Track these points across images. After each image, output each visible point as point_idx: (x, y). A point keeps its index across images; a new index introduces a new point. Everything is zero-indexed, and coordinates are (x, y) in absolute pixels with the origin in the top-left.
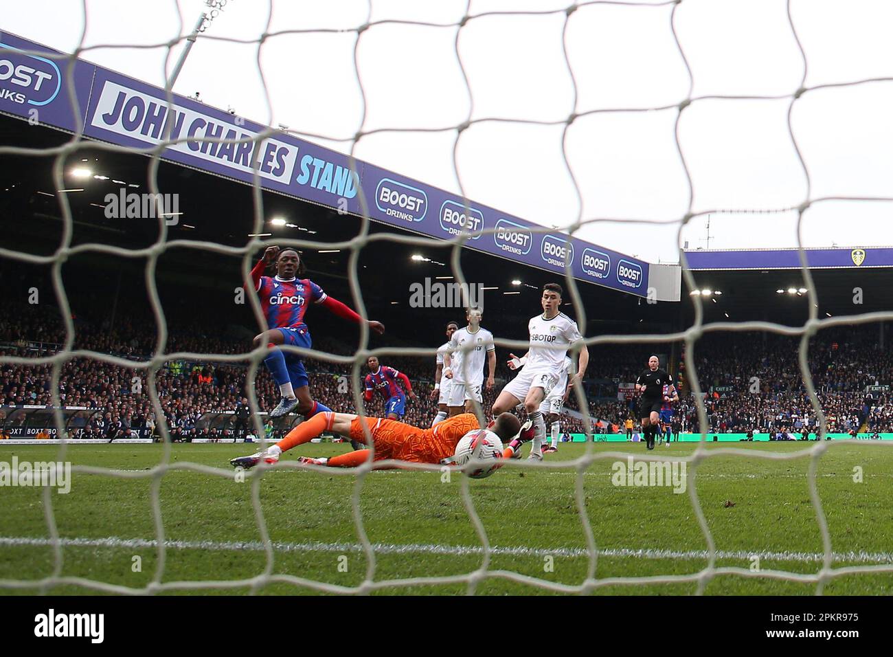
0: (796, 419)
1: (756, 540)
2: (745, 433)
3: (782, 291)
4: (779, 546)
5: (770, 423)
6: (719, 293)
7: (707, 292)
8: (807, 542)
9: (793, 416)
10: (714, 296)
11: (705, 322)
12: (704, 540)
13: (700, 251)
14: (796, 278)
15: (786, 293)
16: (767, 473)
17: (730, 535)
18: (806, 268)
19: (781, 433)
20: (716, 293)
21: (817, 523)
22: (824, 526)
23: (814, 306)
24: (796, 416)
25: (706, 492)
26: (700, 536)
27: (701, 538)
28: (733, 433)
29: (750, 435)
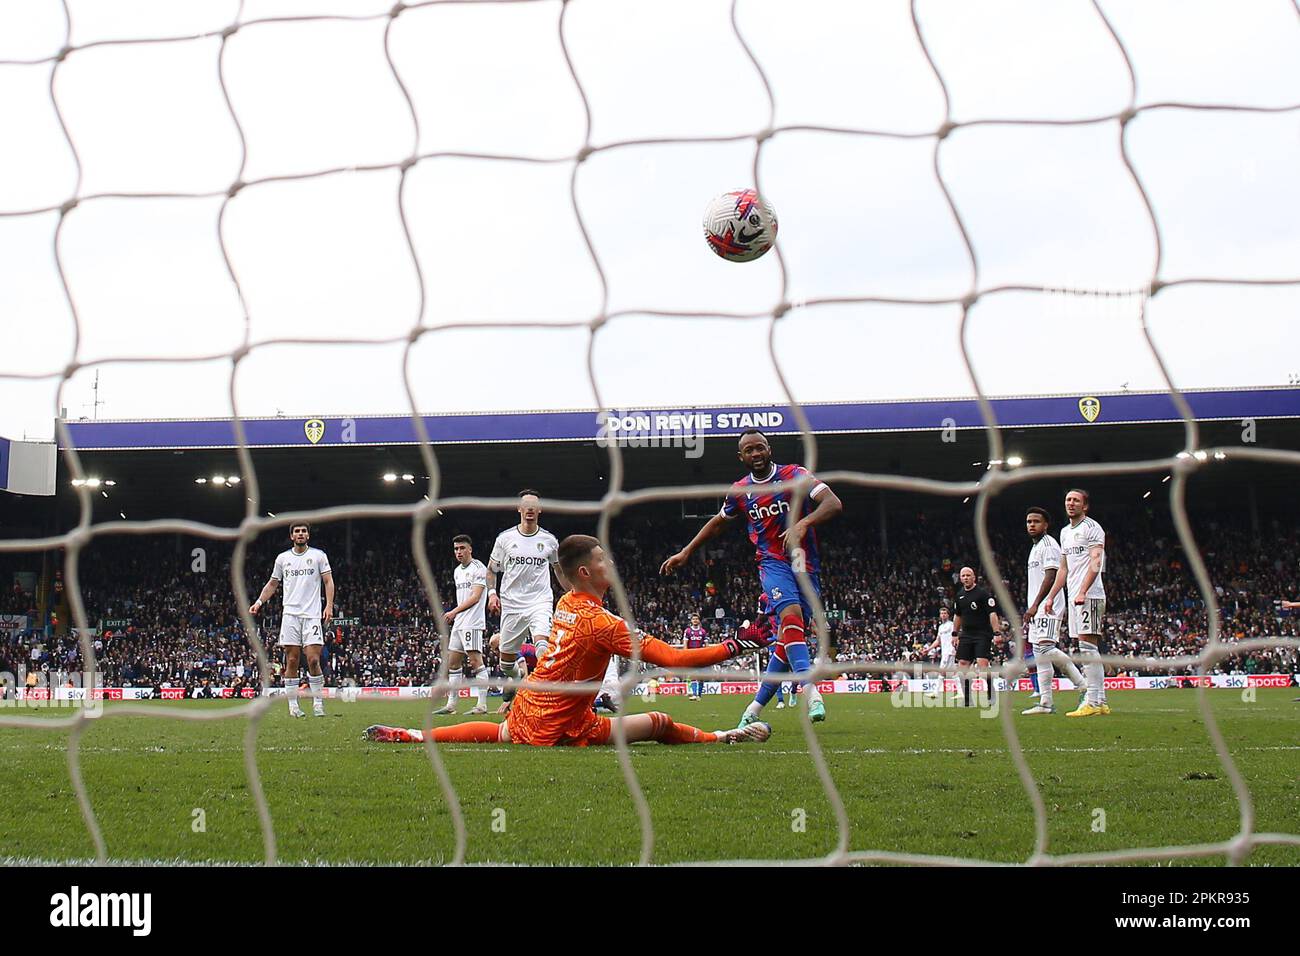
0: (222, 666)
1: (166, 843)
2: (150, 687)
3: (204, 481)
4: (198, 851)
5: (186, 672)
6: (112, 483)
7: (94, 482)
8: (241, 846)
9: (219, 662)
10: (104, 488)
11: (95, 521)
12: (91, 842)
13: (84, 421)
14: (228, 461)
15: (209, 483)
16: (183, 744)
17: (128, 837)
18: (243, 446)
19: (202, 686)
20: (108, 483)
21: (256, 817)
22: (267, 822)
23: (253, 500)
24: (224, 662)
25: (92, 773)
26: (85, 837)
27: (86, 840)
28: (132, 687)
29: (157, 690)
